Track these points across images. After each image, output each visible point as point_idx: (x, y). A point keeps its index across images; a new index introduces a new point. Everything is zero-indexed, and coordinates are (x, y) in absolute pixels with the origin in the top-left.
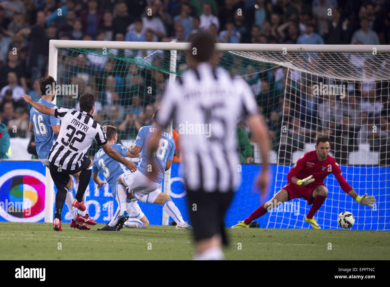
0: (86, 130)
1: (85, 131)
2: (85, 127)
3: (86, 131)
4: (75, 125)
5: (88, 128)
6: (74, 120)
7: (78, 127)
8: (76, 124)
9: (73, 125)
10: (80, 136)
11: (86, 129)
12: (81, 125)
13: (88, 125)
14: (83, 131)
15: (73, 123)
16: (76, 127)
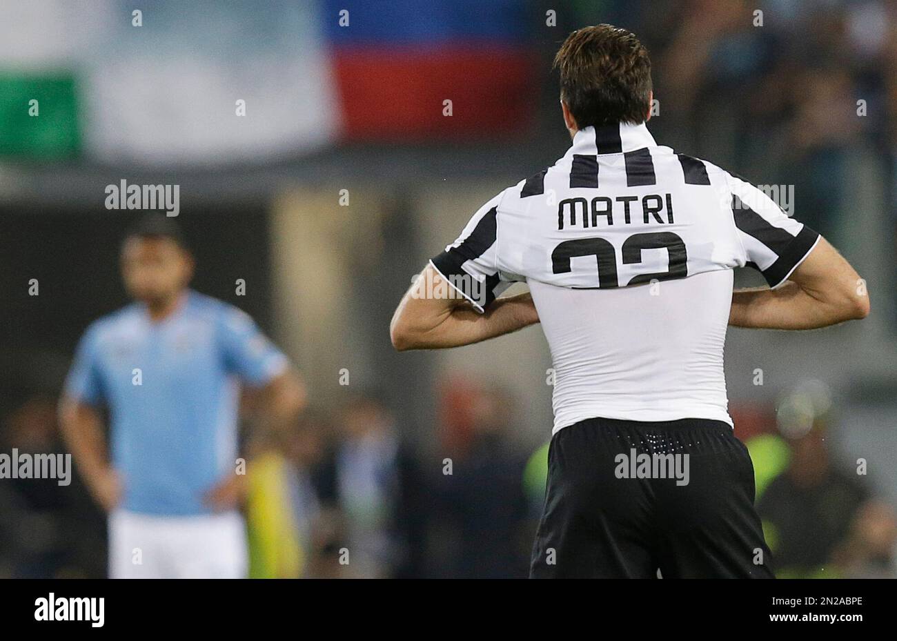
0: (663, 214)
1: (660, 221)
2: (652, 204)
3: (671, 221)
4: (586, 225)
5: (668, 197)
6: (567, 207)
7: (610, 223)
8: (591, 217)
9: (576, 232)
10: (657, 259)
11: (660, 208)
12: (618, 208)
13: (658, 189)
14: (653, 226)
15: (573, 222)
16: (601, 230)
